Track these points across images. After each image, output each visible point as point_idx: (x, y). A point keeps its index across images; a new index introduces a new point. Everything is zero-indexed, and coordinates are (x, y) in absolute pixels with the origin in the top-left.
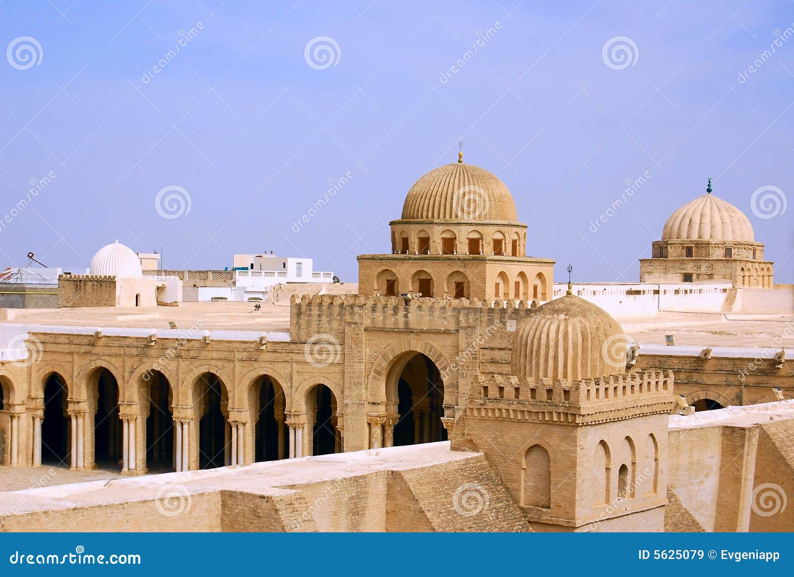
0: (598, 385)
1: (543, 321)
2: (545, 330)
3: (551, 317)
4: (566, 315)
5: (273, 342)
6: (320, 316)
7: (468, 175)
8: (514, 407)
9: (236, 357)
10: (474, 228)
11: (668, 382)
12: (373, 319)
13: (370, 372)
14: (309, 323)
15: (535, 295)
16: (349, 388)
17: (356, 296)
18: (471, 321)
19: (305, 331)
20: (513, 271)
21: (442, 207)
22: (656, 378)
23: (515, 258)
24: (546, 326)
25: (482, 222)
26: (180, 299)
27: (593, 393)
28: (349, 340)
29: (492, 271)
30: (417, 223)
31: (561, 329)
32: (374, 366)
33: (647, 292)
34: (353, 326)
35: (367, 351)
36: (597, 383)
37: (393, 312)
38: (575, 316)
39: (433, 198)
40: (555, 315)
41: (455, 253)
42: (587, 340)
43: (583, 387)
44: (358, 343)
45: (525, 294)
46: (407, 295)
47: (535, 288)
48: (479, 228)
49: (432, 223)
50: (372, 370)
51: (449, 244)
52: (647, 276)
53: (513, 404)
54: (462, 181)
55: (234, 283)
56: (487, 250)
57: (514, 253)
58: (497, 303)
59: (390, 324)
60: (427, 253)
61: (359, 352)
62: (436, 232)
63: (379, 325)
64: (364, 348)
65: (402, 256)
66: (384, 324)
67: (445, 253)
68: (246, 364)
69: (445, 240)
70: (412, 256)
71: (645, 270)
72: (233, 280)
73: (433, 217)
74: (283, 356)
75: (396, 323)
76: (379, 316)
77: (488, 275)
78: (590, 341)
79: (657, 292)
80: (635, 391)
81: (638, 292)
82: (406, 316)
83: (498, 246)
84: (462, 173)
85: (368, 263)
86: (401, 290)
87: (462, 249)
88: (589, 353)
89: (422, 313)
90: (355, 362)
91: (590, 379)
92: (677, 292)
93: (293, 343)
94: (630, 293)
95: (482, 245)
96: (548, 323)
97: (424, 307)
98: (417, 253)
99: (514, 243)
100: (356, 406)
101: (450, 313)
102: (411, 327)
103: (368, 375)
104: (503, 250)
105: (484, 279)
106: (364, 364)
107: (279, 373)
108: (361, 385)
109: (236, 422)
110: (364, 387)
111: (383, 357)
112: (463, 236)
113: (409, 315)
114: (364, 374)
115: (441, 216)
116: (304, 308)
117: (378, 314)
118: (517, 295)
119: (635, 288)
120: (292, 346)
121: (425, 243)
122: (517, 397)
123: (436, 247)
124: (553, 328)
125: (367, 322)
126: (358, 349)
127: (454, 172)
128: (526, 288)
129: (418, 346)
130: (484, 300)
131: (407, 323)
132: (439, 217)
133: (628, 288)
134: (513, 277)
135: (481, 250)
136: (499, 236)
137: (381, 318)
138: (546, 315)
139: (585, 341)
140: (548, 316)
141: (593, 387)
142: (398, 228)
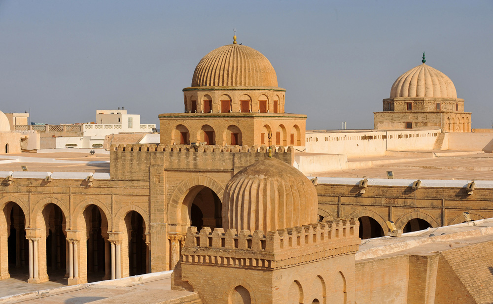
0: (291, 234)
1: (246, 181)
2: (248, 188)
3: (253, 177)
4: (265, 176)
5: (97, 180)
6: (131, 160)
7: (240, 53)
8: (220, 254)
9: (71, 191)
10: (245, 92)
11: (354, 228)
12: (171, 162)
13: (169, 201)
14: (124, 165)
15: (292, 142)
16: (154, 214)
17: (158, 145)
18: (243, 162)
19: (121, 171)
20: (275, 123)
21: (221, 77)
22: (343, 225)
23: (276, 115)
24: (249, 185)
25: (251, 88)
26: (38, 147)
27: (286, 242)
28: (153, 178)
29: (258, 125)
30: (202, 90)
31: (261, 187)
32: (172, 198)
33: (377, 137)
34: (156, 167)
35: (166, 186)
36: (290, 233)
37: (185, 156)
38: (273, 176)
39: (214, 71)
40: (257, 176)
41: (231, 112)
42: (283, 197)
43: (277, 237)
44: (160, 180)
45: (285, 141)
46: (195, 143)
47: (292, 136)
48: (249, 93)
49: (213, 90)
50: (171, 200)
51: (227, 105)
52: (379, 124)
53: (220, 251)
54: (235, 57)
55: (82, 134)
56: (255, 108)
57: (275, 111)
58: (262, 148)
59: (183, 166)
60: (210, 112)
61: (161, 186)
62: (216, 96)
63: (175, 166)
64: (164, 183)
65: (192, 114)
66: (179, 165)
67: (224, 111)
68: (78, 196)
69: (223, 102)
70: (199, 114)
71: (378, 120)
72: (81, 132)
73: (214, 85)
74: (106, 190)
75: (188, 165)
76: (175, 159)
77: (255, 128)
78: (285, 197)
79: (384, 137)
80: (324, 237)
81: (371, 137)
82: (195, 159)
83: (263, 106)
84: (235, 51)
85: (166, 120)
86: (191, 140)
87: (236, 108)
88: (285, 207)
89: (206, 157)
90: (158, 194)
91: (283, 230)
92: (400, 136)
93: (112, 180)
94: (364, 138)
95: (251, 105)
96: (250, 183)
97: (208, 152)
98: (203, 112)
99: (275, 103)
100: (159, 226)
101: (227, 157)
102: (199, 167)
103: (168, 204)
104: (267, 109)
105: (253, 130)
106: (164, 196)
107: (103, 204)
108: (163, 211)
109: (72, 240)
110: (165, 213)
111: (179, 190)
112: (238, 98)
113: (197, 158)
114: (165, 203)
115: (221, 84)
116: (120, 154)
117: (174, 158)
118: (278, 142)
119: (368, 134)
120: (112, 183)
121: (209, 104)
122: (223, 245)
123: (217, 108)
124: (255, 186)
125: (166, 165)
126: (160, 185)
127: (230, 51)
128: (285, 136)
129: (204, 181)
130: (253, 147)
131: (195, 164)
132: (218, 85)
133: (363, 134)
134: (275, 129)
135: (250, 109)
136: (264, 98)
137: (176, 161)
138: (249, 175)
139: (281, 197)
140: (250, 176)
141: (286, 237)
142: (189, 93)
